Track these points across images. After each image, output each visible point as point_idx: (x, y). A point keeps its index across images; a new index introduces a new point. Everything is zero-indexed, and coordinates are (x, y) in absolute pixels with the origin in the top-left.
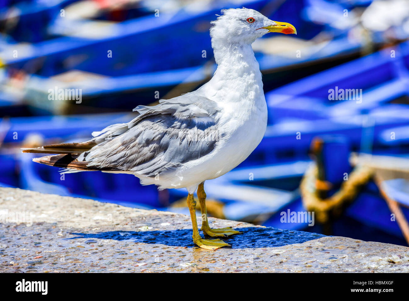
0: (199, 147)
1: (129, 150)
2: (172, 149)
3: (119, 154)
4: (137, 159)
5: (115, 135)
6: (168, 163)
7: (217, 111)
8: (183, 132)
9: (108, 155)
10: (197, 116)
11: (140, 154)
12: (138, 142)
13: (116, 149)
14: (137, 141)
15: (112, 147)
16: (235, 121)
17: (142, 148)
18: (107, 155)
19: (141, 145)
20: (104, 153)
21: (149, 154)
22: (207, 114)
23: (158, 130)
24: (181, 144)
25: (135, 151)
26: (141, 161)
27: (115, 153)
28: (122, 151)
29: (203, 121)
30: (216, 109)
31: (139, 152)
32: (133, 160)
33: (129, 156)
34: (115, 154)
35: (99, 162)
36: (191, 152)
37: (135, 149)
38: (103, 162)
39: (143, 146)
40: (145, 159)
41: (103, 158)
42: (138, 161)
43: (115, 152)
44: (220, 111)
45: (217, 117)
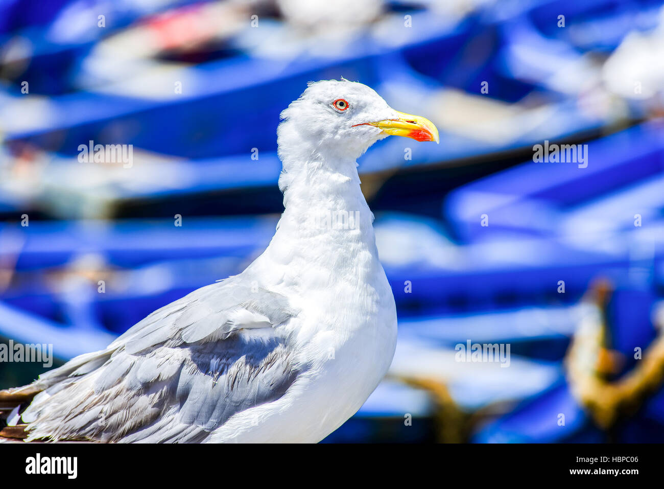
0: (252, 391)
1: (108, 403)
2: (196, 396)
3: (89, 412)
4: (126, 420)
5: (82, 373)
6: (187, 427)
7: (290, 316)
8: (218, 360)
9: (67, 417)
10: (248, 327)
11: (131, 409)
12: (127, 387)
13: (82, 403)
14: (125, 383)
15: (74, 399)
16: (330, 333)
17: (136, 397)
18: (64, 417)
19: (133, 392)
20: (59, 411)
21: (150, 410)
22: (267, 323)
23: (167, 357)
24: (214, 385)
25: (121, 404)
26: (134, 426)
27: (81, 411)
28: (94, 405)
29: (261, 336)
30: (287, 312)
31: (130, 407)
32: (119, 425)
33: (110, 416)
34: (81, 413)
35: (50, 432)
36: (236, 402)
37: (120, 400)
38: (57, 431)
39: (138, 394)
40: (141, 421)
41: (58, 423)
42: (128, 425)
43: (80, 409)
44: (296, 316)
45: (289, 327)
